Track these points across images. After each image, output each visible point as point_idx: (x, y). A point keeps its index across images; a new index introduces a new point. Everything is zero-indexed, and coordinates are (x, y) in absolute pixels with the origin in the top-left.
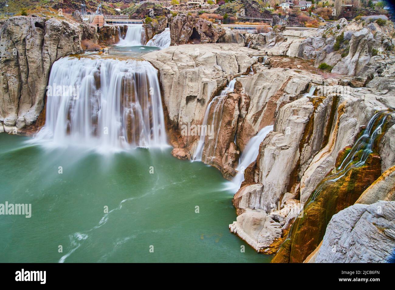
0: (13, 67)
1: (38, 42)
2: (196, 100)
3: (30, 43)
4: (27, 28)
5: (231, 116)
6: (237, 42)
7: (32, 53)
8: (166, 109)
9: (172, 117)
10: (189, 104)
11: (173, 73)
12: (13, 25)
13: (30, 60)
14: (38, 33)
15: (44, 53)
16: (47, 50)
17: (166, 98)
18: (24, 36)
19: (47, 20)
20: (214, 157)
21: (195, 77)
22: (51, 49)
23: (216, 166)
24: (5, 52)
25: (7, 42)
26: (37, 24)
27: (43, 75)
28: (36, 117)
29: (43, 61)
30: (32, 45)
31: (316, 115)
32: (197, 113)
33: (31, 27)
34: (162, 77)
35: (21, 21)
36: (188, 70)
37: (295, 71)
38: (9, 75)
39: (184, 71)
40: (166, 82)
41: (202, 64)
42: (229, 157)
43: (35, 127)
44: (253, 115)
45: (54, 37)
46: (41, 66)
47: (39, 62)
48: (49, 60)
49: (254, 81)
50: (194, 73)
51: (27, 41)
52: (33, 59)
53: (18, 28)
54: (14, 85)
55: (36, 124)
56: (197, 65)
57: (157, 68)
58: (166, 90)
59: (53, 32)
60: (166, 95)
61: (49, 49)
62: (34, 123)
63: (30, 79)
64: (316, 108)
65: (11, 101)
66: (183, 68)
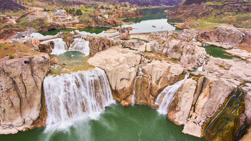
0: (13, 92)
1: (30, 73)
2: (125, 79)
3: (26, 75)
4: (20, 67)
5: (148, 84)
6: (119, 45)
7: (28, 80)
8: (111, 86)
9: (113, 88)
10: (121, 81)
11: (112, 70)
12: (10, 68)
13: (28, 85)
14: (28, 67)
15: (36, 78)
16: (38, 76)
17: (110, 81)
18: (20, 73)
19: (33, 58)
20: (142, 101)
21: (122, 70)
22: (41, 74)
23: (144, 104)
24: (6, 85)
25: (5, 78)
26: (26, 62)
27: (38, 90)
28: (38, 114)
29: (36, 82)
30: (27, 75)
31: (198, 85)
32: (126, 84)
33: (22, 65)
34: (107, 73)
35: (16, 64)
36: (118, 67)
37: (167, 62)
38: (12, 98)
39: (116, 68)
40: (109, 75)
41: (123, 63)
42: (151, 100)
43: (41, 120)
44: (155, 82)
45: (41, 67)
46: (35, 86)
47: (34, 84)
48: (40, 81)
49: (151, 68)
50: (121, 68)
51: (23, 75)
52: (29, 84)
53: (15, 69)
54: (16, 102)
55: (41, 118)
56: (120, 64)
57: (103, 70)
58: (110, 78)
59: (40, 65)
60: (110, 80)
61: (39, 75)
62: (39, 118)
63: (28, 95)
64: (197, 82)
65: (16, 112)
66: (116, 67)
